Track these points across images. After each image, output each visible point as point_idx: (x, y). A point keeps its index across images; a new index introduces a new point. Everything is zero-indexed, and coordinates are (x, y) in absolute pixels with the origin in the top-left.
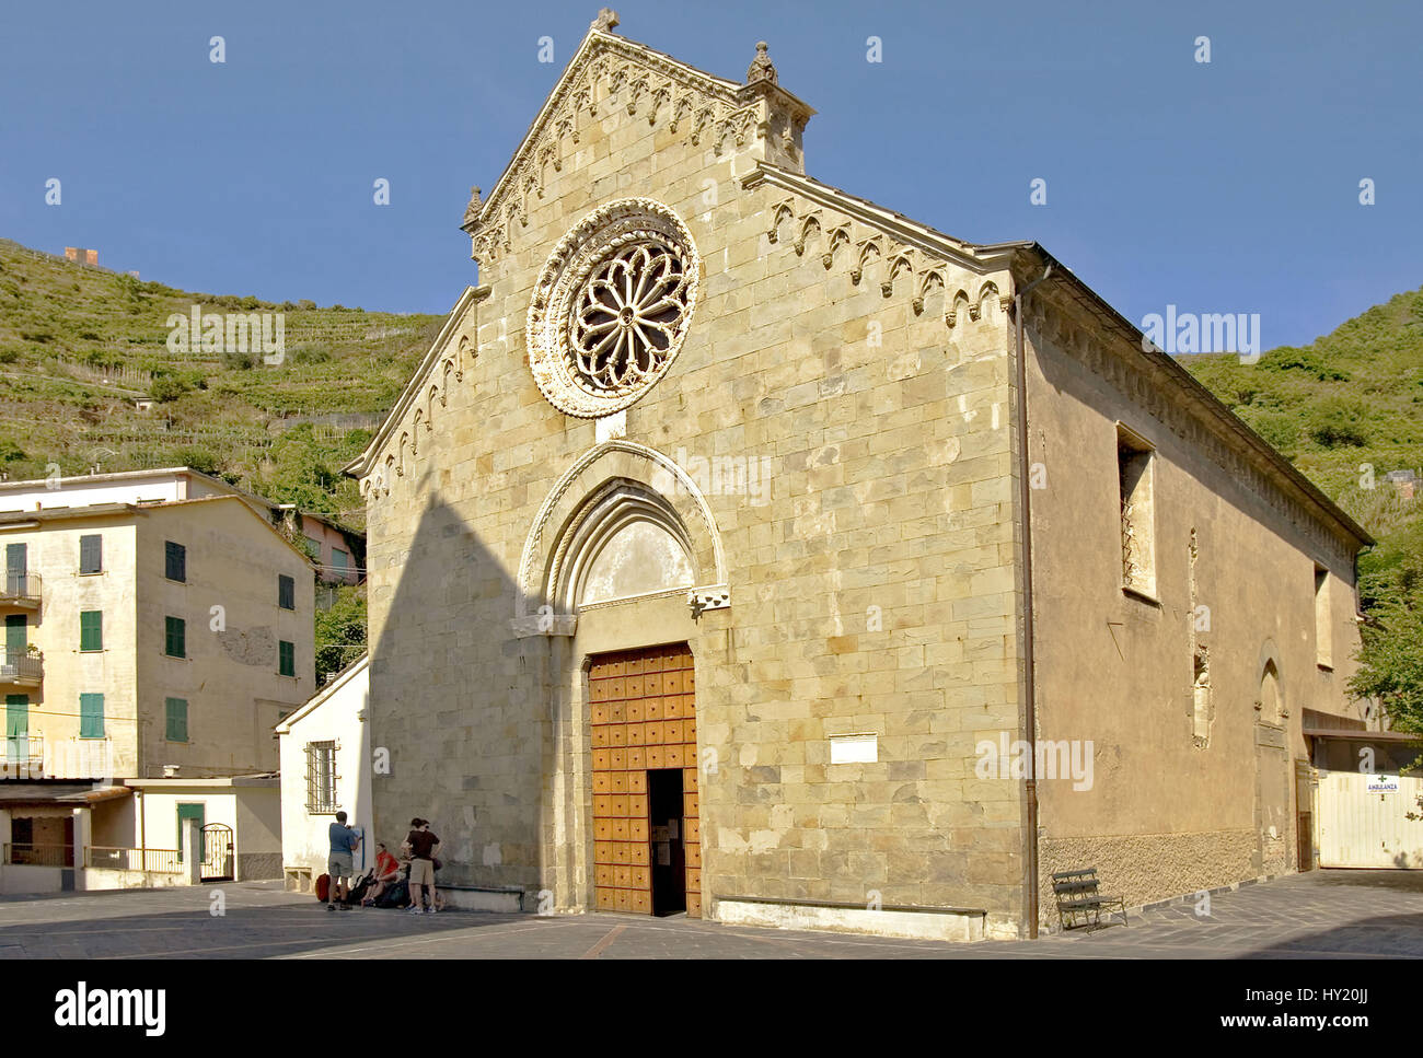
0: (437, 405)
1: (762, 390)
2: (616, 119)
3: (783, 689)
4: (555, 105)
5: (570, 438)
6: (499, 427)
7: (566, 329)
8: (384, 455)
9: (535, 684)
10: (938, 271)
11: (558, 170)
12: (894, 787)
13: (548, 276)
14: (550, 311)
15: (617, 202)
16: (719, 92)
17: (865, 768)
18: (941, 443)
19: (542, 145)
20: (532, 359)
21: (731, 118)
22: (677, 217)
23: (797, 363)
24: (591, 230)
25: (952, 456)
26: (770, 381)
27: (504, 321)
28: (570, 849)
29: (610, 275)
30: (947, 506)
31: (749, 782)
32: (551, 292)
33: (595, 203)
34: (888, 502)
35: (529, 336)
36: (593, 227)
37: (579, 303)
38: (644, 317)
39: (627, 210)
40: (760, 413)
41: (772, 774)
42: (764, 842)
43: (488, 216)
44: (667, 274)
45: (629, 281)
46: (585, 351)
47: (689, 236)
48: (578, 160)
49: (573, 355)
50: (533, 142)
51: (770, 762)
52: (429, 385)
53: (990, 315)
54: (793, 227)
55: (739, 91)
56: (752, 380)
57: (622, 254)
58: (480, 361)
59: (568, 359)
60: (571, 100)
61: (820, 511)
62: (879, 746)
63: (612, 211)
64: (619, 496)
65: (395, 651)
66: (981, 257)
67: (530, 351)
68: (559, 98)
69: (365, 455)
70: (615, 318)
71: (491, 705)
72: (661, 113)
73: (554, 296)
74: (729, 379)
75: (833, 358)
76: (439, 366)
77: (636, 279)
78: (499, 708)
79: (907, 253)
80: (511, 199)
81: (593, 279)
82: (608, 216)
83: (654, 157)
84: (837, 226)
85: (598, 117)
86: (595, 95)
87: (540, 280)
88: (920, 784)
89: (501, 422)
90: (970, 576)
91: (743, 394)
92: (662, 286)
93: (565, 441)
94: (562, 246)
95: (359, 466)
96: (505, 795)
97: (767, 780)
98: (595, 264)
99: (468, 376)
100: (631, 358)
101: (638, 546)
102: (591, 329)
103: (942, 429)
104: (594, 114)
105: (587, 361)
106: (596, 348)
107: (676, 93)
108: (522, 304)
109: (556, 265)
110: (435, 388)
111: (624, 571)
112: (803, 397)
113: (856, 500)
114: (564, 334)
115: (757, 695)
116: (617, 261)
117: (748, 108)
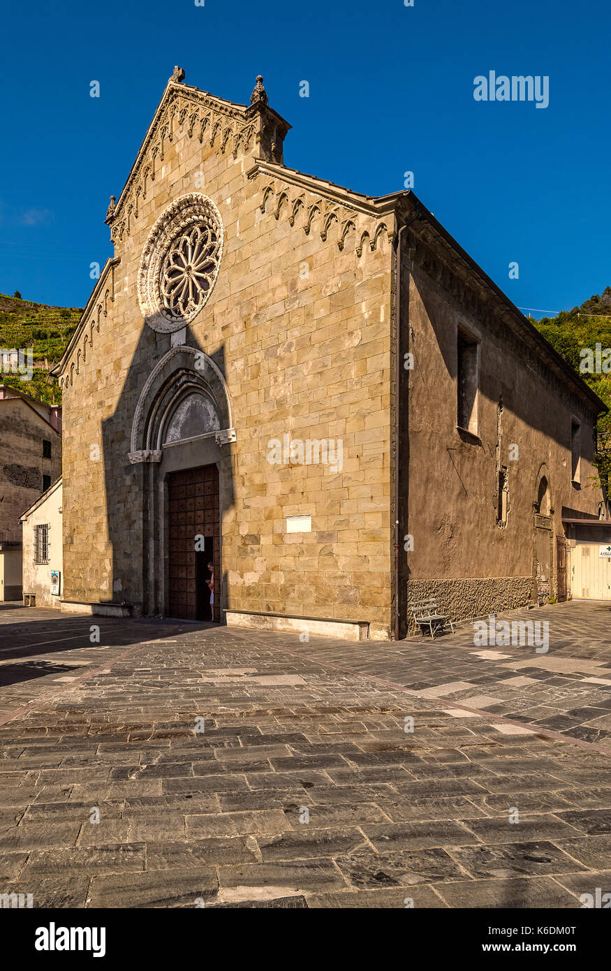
0: (95, 331)
1: (255, 309)
2: (182, 142)
3: (263, 488)
4: (151, 136)
5: (158, 345)
6: (124, 343)
7: (159, 282)
8: (70, 363)
9: (140, 490)
10: (353, 220)
11: (153, 180)
12: (320, 546)
13: (149, 249)
14: (150, 271)
15: (183, 197)
16: (236, 114)
17: (304, 535)
18: (351, 333)
19: (145, 164)
20: (140, 301)
21: (242, 132)
22: (213, 203)
23: (274, 290)
24: (170, 217)
25: (356, 342)
26: (260, 303)
27: (127, 278)
28: (156, 582)
29: (181, 246)
30: (353, 374)
31: (244, 544)
32: (150, 259)
33: (171, 199)
34: (320, 373)
35: (138, 286)
36: (171, 215)
37: (165, 265)
38: (198, 271)
39: (188, 202)
40: (255, 323)
41: (256, 539)
42: (251, 578)
43: (118, 213)
44: (209, 242)
45: (190, 249)
46: (167, 295)
47: (219, 215)
48: (163, 172)
49: (161, 297)
50: (140, 163)
51: (255, 533)
52: (91, 320)
53: (381, 247)
54: (273, 200)
55: (246, 112)
56: (250, 303)
57: (187, 232)
58: (115, 304)
59: (159, 300)
60: (159, 132)
61: (284, 382)
62: (312, 522)
63: (180, 203)
64: (184, 378)
65: (74, 474)
66: (378, 206)
67: (139, 295)
68: (153, 131)
69: (61, 363)
70: (182, 273)
71: (119, 502)
72: (205, 134)
73: (152, 262)
74: (238, 304)
75: (293, 286)
76: (95, 308)
77: (193, 248)
78: (123, 504)
79: (335, 210)
80: (130, 202)
81: (172, 250)
82: (178, 208)
83: (202, 165)
84: (297, 197)
85: (174, 142)
86: (172, 127)
87: (144, 252)
88: (334, 545)
89: (125, 339)
90: (365, 417)
91: (245, 312)
92: (206, 251)
93: (156, 349)
94: (154, 228)
95: (58, 369)
96: (125, 553)
97: (253, 543)
98: (173, 240)
99: (110, 313)
100: (191, 297)
101: (193, 409)
102: (171, 281)
103: (352, 325)
104: (171, 140)
105: (169, 300)
106: (173, 292)
107: (213, 119)
108: (135, 267)
109: (152, 241)
110: (93, 322)
111: (186, 423)
112: (276, 312)
113: (303, 373)
114: (157, 285)
115: (249, 493)
116: (185, 237)
117: (250, 124)
